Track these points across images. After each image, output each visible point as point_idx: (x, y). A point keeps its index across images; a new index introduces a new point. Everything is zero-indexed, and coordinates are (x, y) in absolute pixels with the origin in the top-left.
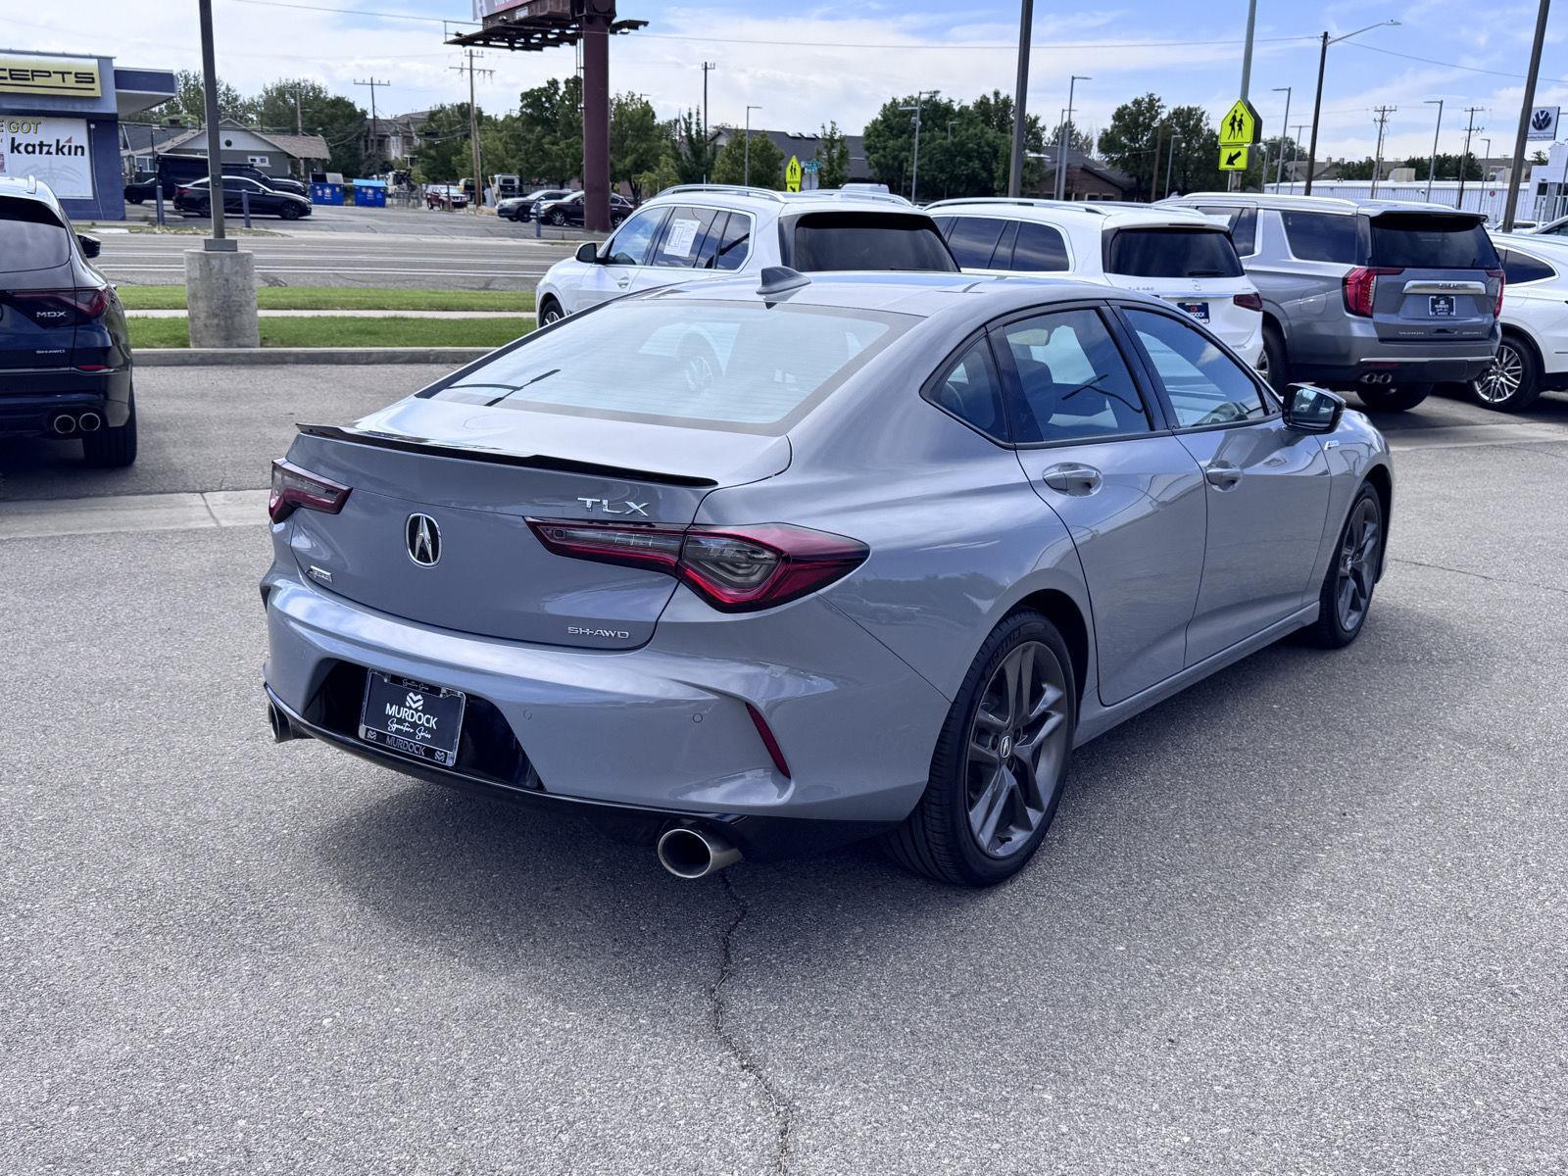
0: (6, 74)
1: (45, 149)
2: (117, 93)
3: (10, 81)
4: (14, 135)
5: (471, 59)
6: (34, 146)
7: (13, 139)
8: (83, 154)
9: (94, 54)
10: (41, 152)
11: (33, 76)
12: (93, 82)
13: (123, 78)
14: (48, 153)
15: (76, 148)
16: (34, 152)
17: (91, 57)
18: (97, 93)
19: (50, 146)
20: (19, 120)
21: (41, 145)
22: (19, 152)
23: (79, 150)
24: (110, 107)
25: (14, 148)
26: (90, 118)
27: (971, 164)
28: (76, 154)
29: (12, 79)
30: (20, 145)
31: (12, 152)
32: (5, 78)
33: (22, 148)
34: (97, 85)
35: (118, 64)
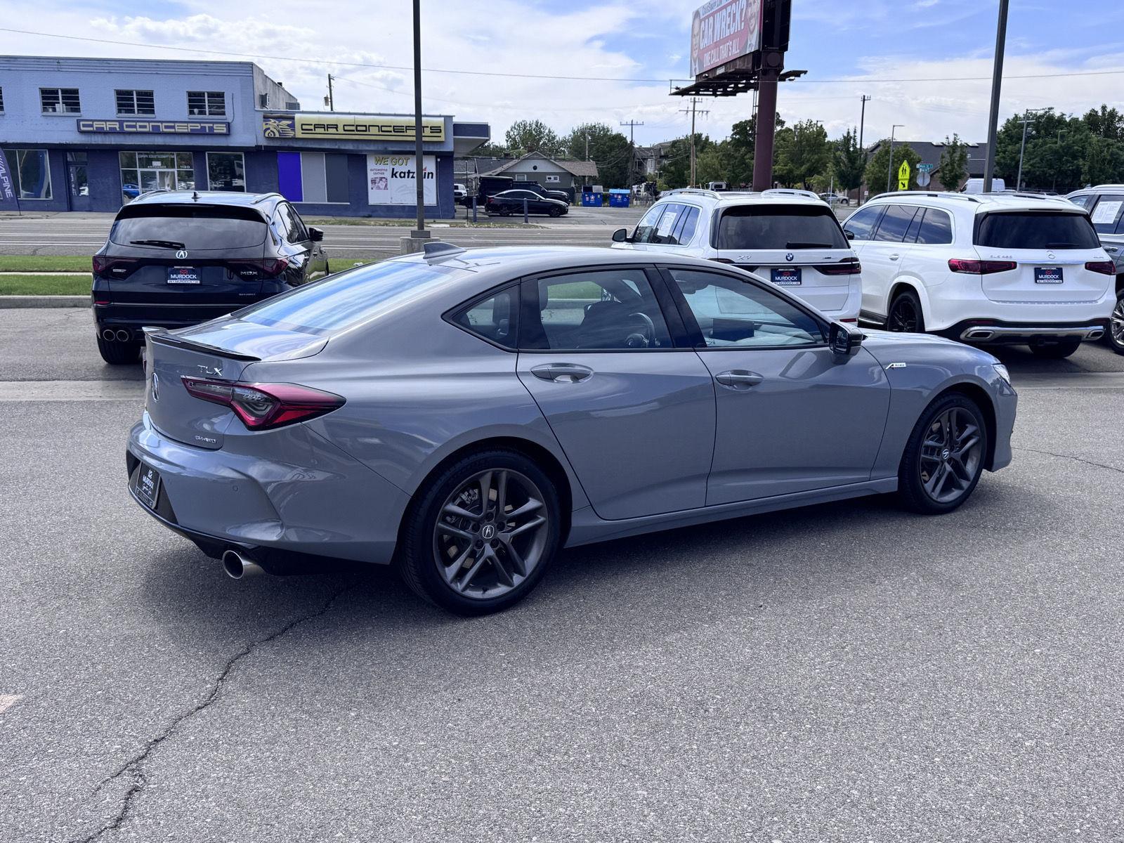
0: (391, 129)
1: (411, 175)
2: (454, 139)
3: (393, 133)
4: (394, 167)
5: (694, 104)
6: (404, 173)
7: (393, 169)
8: (432, 178)
9: (442, 114)
10: (408, 177)
11: (406, 129)
12: (440, 132)
13: (459, 129)
14: (413, 177)
15: (429, 173)
16: (404, 177)
17: (440, 116)
18: (442, 139)
19: (414, 173)
20: (397, 157)
21: (409, 172)
22: (396, 177)
23: (430, 175)
24: (450, 147)
25: (394, 175)
26: (438, 155)
27: (1075, 162)
28: (428, 178)
29: (395, 132)
30: (397, 172)
31: (392, 177)
32: (391, 131)
33: (398, 175)
34: (442, 134)
35: (455, 120)
